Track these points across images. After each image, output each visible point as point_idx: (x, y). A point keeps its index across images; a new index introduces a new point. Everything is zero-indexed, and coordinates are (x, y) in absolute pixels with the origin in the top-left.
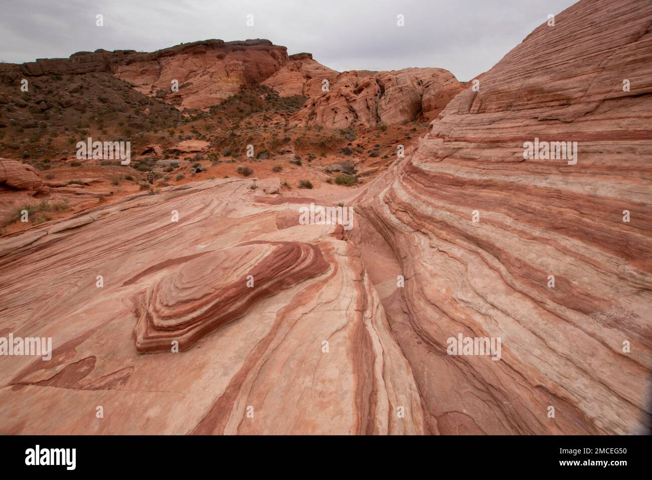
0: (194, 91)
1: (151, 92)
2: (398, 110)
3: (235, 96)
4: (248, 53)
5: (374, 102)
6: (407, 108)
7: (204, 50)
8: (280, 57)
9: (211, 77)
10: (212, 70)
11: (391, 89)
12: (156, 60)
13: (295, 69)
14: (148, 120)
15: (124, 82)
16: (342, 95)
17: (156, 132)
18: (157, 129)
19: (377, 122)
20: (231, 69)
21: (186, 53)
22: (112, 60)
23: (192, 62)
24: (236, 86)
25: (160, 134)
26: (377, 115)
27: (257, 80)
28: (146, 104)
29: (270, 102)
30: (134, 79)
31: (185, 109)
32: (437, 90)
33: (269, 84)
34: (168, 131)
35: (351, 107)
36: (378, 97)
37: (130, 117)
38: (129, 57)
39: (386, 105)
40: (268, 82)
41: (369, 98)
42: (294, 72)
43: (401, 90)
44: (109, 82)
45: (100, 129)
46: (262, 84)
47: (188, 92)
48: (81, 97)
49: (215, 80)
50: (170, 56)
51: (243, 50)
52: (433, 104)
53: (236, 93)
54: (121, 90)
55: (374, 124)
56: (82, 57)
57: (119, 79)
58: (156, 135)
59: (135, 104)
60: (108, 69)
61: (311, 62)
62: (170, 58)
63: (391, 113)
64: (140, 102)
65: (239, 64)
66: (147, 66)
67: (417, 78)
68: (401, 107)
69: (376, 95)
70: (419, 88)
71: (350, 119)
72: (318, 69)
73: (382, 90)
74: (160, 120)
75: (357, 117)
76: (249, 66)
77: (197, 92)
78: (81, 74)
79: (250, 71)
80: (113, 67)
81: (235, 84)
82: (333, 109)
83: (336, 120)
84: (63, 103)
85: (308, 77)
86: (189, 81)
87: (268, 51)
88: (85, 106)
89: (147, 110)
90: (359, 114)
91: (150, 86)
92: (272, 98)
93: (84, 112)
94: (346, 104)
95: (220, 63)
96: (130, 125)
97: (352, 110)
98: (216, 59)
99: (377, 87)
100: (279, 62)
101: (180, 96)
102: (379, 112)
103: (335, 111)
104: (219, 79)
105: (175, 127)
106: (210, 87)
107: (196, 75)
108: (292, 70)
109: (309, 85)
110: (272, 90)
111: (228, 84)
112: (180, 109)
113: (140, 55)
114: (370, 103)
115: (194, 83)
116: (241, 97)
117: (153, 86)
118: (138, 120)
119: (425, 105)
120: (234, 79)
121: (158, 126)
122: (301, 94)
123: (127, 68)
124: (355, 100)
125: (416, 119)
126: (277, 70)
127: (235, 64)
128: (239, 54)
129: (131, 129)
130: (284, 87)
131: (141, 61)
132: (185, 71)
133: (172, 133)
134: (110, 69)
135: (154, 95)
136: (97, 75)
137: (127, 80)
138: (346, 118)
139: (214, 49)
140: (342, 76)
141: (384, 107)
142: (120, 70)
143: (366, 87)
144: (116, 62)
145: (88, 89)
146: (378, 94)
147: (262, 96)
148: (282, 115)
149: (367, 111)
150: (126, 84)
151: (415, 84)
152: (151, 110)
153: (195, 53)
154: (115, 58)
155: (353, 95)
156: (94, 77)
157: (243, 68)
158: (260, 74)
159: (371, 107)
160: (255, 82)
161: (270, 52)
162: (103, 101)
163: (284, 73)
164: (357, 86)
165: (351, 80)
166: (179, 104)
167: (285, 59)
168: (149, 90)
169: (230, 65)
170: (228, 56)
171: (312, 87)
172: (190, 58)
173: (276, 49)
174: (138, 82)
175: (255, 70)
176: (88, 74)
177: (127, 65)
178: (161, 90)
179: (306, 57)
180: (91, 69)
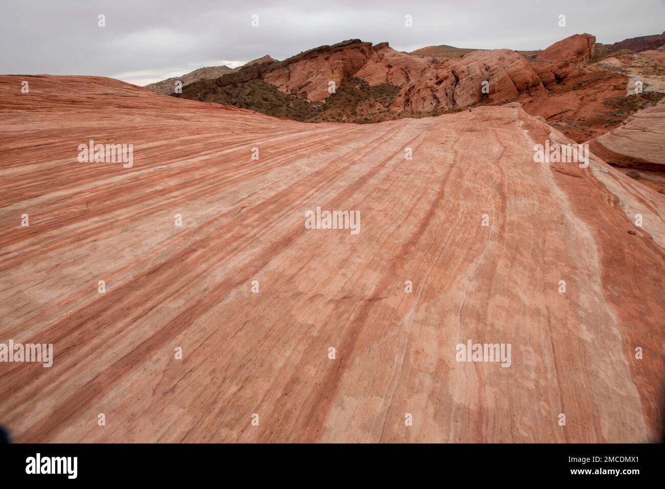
0: (314, 88)
1: (287, 91)
2: (469, 94)
3: (339, 89)
4: (345, 53)
5: (451, 91)
6: (475, 93)
7: (316, 55)
8: (367, 52)
9: (322, 75)
10: (322, 70)
11: (464, 79)
12: (286, 66)
13: (379, 60)
15: (271, 85)
16: (428, 87)
19: (453, 105)
20: (335, 67)
21: (305, 59)
22: (263, 70)
23: (310, 65)
26: (453, 99)
27: (351, 73)
29: (364, 91)
30: (275, 82)
31: (311, 101)
32: (501, 77)
33: (361, 76)
35: (435, 95)
36: (453, 86)
38: (272, 66)
39: (460, 92)
40: (359, 74)
41: (447, 87)
42: (378, 63)
43: (472, 79)
44: (263, 86)
46: (354, 76)
47: (310, 88)
49: (325, 77)
50: (296, 62)
51: (341, 50)
52: (497, 88)
53: (339, 86)
54: (271, 91)
55: (451, 106)
56: (246, 70)
57: (268, 83)
60: (260, 76)
61: (389, 50)
62: (295, 64)
63: (464, 97)
64: (285, 99)
65: (340, 63)
66: (281, 71)
67: (485, 65)
68: (471, 92)
69: (452, 84)
70: (487, 73)
71: (434, 104)
72: (394, 56)
73: (457, 80)
75: (439, 102)
76: (346, 63)
77: (316, 88)
78: (247, 82)
79: (347, 66)
80: (263, 75)
81: (338, 79)
82: (422, 98)
83: (424, 106)
84: (249, 103)
85: (390, 67)
86: (309, 80)
87: (358, 48)
89: (291, 104)
90: (440, 100)
91: (285, 86)
92: (365, 87)
94: (431, 93)
95: (327, 63)
97: (435, 97)
98: (324, 61)
99: (453, 78)
100: (366, 56)
101: (305, 92)
102: (455, 98)
103: (424, 99)
104: (327, 76)
106: (323, 84)
107: (312, 75)
108: (377, 62)
109: (392, 74)
110: (363, 81)
111: (334, 79)
112: (308, 101)
113: (277, 65)
114: (448, 91)
115: (313, 81)
116: (343, 89)
117: (287, 86)
120: (337, 75)
122: (386, 82)
123: (270, 74)
124: (437, 90)
125: (483, 100)
126: (365, 63)
127: (337, 63)
128: (339, 55)
130: (373, 77)
131: (278, 69)
132: (305, 72)
134: (261, 77)
135: (290, 93)
136: (255, 81)
137: (272, 83)
138: (432, 103)
139: (322, 53)
140: (426, 71)
141: (458, 94)
142: (267, 77)
143: (445, 79)
145: (254, 92)
146: (454, 84)
147: (357, 87)
148: (380, 102)
149: (446, 97)
150: (273, 87)
151: (483, 70)
152: (293, 104)
153: (311, 59)
155: (436, 86)
156: (254, 83)
157: (342, 65)
158: (353, 68)
159: (449, 94)
160: (349, 75)
161: (360, 49)
162: (266, 100)
163: (371, 65)
164: (437, 78)
165: (433, 73)
166: (307, 98)
167: (371, 53)
168: (286, 89)
169: (334, 65)
170: (332, 57)
171: (394, 75)
172: (308, 62)
173: (364, 45)
174: (277, 84)
175: (349, 66)
176: (251, 81)
177: (271, 72)
178: (293, 89)
179: (384, 46)
180: (251, 77)
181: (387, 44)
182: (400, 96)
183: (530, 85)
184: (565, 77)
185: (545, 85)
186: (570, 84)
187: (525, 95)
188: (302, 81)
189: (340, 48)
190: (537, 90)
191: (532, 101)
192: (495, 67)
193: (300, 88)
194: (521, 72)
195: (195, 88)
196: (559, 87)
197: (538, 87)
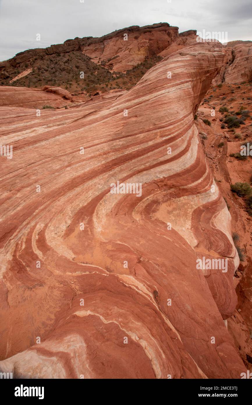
0: (120, 61)
1: (99, 62)
2: (240, 74)
3: (141, 64)
4: (153, 34)
5: (224, 69)
6: (247, 73)
8: (173, 35)
9: (129, 52)
10: (130, 47)
11: (238, 59)
12: (102, 42)
13: (181, 43)
14: (96, 78)
15: (87, 56)
17: (100, 84)
18: (100, 83)
19: (222, 82)
20: (141, 45)
21: (118, 37)
22: (82, 44)
23: (121, 42)
24: (143, 57)
25: (102, 86)
26: (224, 77)
27: (156, 52)
28: (96, 69)
30: (91, 54)
31: (114, 72)
33: (163, 55)
34: (105, 84)
36: (228, 65)
37: (88, 76)
38: (90, 41)
39: (232, 70)
42: (181, 46)
43: (247, 59)
44: (80, 56)
45: (77, 82)
46: (158, 55)
47: (116, 61)
48: (68, 65)
49: (131, 53)
50: (109, 39)
51: (150, 32)
53: (142, 61)
54: (85, 61)
55: (220, 83)
56: (69, 42)
57: (84, 55)
58: (100, 86)
59: (91, 69)
60: (79, 49)
61: (194, 36)
62: (109, 40)
63: (234, 76)
64: (93, 68)
65: (146, 42)
66: (98, 46)
68: (243, 72)
69: (228, 63)
73: (233, 59)
74: (102, 78)
76: (152, 43)
77: (121, 61)
78: (68, 52)
79: (152, 46)
80: (82, 48)
81: (142, 56)
84: (62, 69)
86: (118, 55)
87: (166, 31)
88: (70, 70)
89: (96, 72)
91: (98, 58)
93: (70, 73)
95: (135, 42)
96: (89, 81)
98: (134, 39)
99: (230, 58)
100: (171, 39)
101: (112, 64)
102: (225, 75)
104: (134, 53)
105: (109, 82)
106: (128, 58)
107: (121, 51)
108: (179, 44)
111: (139, 56)
112: (112, 72)
113: (95, 40)
115: (120, 56)
116: (144, 64)
117: (100, 59)
118: (92, 78)
120: (142, 52)
121: (101, 81)
123: (88, 48)
126: (169, 45)
127: (144, 42)
128: (147, 35)
129: (89, 83)
131: (95, 43)
132: (116, 48)
133: (107, 86)
134: (81, 49)
135: (100, 64)
136: (75, 53)
137: (88, 55)
139: (133, 32)
141: (230, 72)
142: (85, 49)
144: (84, 45)
145: (71, 61)
150: (87, 58)
152: (98, 72)
154: (83, 42)
156: (73, 54)
157: (148, 44)
158: (158, 48)
160: (154, 54)
161: (167, 32)
162: (77, 67)
163: (174, 47)
166: (111, 69)
167: (176, 36)
168: (98, 61)
169: (141, 43)
170: (141, 37)
172: (120, 40)
173: (171, 29)
174: (93, 56)
175: (155, 45)
176: (71, 52)
177: (88, 46)
178: (103, 61)
179: (192, 33)
180: (72, 49)
181: (195, 32)
188: (112, 54)
189: (149, 29)
193: (109, 61)
195: (29, 55)
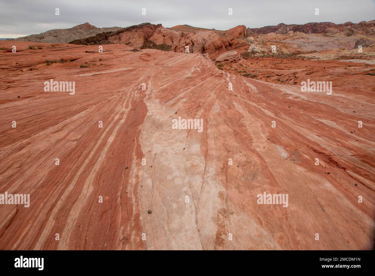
2: (198, 50)
3: (144, 45)
4: (144, 29)
6: (200, 50)
7: (132, 29)
8: (153, 28)
9: (135, 39)
10: (135, 36)
11: (196, 44)
12: (118, 34)
16: (183, 47)
21: (127, 31)
23: (129, 34)
24: (143, 42)
27: (147, 38)
29: (155, 47)
30: (113, 41)
32: (208, 44)
36: (192, 47)
38: (111, 34)
39: (194, 49)
40: (151, 39)
42: (159, 34)
43: (198, 44)
46: (149, 40)
47: (131, 45)
49: (137, 40)
50: (122, 32)
51: (142, 28)
52: (207, 48)
56: (100, 35)
57: (111, 42)
60: (106, 38)
61: (162, 28)
62: (122, 33)
63: (196, 51)
66: (116, 36)
67: (203, 38)
70: (204, 42)
72: (165, 31)
73: (193, 44)
77: (133, 45)
78: (101, 41)
80: (108, 38)
85: (164, 36)
86: (130, 41)
87: (149, 27)
92: (155, 45)
95: (136, 34)
98: (135, 32)
99: (192, 43)
100: (153, 31)
106: (136, 43)
107: (131, 39)
108: (158, 34)
109: (166, 40)
110: (153, 42)
111: (141, 41)
113: (114, 33)
114: (190, 49)
115: (132, 42)
119: (205, 48)
120: (142, 39)
122: (163, 43)
123: (111, 38)
126: (153, 34)
127: (141, 34)
128: (141, 30)
130: (157, 41)
131: (114, 35)
132: (128, 37)
139: (134, 28)
142: (110, 39)
143: (189, 44)
147: (151, 45)
151: (203, 40)
153: (129, 31)
156: (104, 42)
157: (143, 35)
158: (148, 36)
160: (147, 39)
163: (156, 35)
164: (186, 43)
165: (184, 41)
167: (155, 29)
170: (138, 31)
171: (167, 40)
173: (152, 26)
175: (146, 35)
177: (111, 37)
179: (160, 26)
180: (102, 39)
181: (161, 25)
182: (172, 50)
183: (219, 47)
184: (232, 44)
185: (226, 47)
186: (233, 47)
187: (218, 51)
188: (127, 41)
189: (141, 26)
190: (222, 49)
191: (218, 53)
192: (207, 39)
194: (217, 42)
196: (230, 48)
197: (222, 48)
